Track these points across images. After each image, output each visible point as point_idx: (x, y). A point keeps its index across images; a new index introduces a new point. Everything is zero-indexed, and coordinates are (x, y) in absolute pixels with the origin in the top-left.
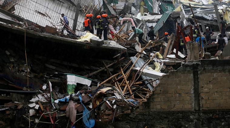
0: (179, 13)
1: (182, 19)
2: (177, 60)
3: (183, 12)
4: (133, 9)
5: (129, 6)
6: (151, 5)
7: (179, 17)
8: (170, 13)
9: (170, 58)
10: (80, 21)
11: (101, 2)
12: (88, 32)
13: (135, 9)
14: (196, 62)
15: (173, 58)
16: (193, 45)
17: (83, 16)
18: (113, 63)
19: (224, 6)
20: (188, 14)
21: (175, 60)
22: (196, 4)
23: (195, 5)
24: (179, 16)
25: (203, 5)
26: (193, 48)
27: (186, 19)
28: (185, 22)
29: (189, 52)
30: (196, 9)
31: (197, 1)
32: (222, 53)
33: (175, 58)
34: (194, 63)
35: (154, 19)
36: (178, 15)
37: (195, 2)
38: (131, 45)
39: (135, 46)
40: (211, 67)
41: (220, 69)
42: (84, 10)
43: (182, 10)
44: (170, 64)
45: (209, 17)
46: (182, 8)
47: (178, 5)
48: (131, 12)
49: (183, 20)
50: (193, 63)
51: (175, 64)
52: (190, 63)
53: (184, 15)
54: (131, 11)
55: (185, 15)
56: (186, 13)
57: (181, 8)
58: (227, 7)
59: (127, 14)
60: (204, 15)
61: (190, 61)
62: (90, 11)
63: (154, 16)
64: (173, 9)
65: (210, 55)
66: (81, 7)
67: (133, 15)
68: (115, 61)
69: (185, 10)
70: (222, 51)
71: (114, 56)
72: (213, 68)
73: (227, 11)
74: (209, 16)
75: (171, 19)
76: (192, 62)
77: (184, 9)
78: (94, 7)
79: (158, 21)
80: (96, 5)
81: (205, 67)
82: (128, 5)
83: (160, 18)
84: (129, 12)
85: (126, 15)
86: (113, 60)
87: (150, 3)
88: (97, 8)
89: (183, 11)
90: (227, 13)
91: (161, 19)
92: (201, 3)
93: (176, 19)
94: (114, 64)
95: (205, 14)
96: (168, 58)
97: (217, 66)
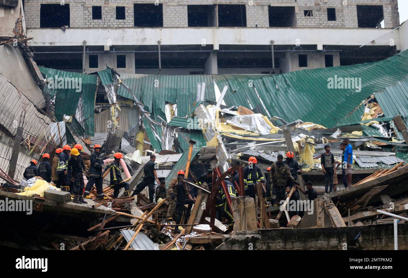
0: (215, 150)
1: (220, 162)
2: (213, 234)
3: (221, 148)
4: (125, 143)
5: (118, 136)
6: (159, 138)
7: (214, 158)
8: (198, 150)
9: (199, 232)
10: (21, 164)
11: (61, 130)
12: (40, 179)
13: (129, 144)
14: (252, 234)
15: (205, 231)
16: (244, 203)
17: (27, 155)
18: (88, 241)
19: (302, 135)
20: (231, 153)
21: (208, 235)
22: (246, 134)
23: (245, 136)
24: (215, 156)
25: (261, 136)
26: (245, 209)
27: (228, 161)
28: (227, 166)
29: (236, 218)
30: (247, 144)
31: (249, 129)
32: (300, 221)
33: (208, 231)
34: (248, 236)
35: (165, 163)
36: (213, 155)
37: (244, 130)
38: (123, 207)
39: (130, 209)
40: (280, 244)
41: (299, 247)
42: (29, 144)
43: (220, 144)
44: (200, 243)
45: (273, 158)
46: (221, 141)
47: (213, 134)
48: (120, 148)
49: (223, 164)
50: (246, 236)
51: (210, 242)
52: (240, 236)
53: (224, 153)
54: (120, 146)
55: (226, 154)
56: (227, 150)
57: (218, 140)
58: (307, 138)
59: (113, 152)
60: (264, 154)
61: (241, 232)
62: (41, 147)
63: (167, 156)
64: (201, 144)
65: (279, 225)
66: (23, 140)
67: (125, 154)
68: (90, 237)
69: (226, 146)
70: (302, 217)
71: (89, 228)
72: (286, 245)
73: (309, 146)
74: (274, 156)
75: (200, 162)
76: (245, 234)
77: (224, 142)
78: (48, 138)
79: (173, 166)
80: (52, 135)
81: (270, 244)
82: (115, 134)
83: (177, 160)
84: (117, 148)
85: (111, 155)
86: (87, 235)
87: (156, 135)
88: (55, 139)
89: (223, 146)
90: (307, 149)
91: (180, 162)
92: (256, 131)
93: (208, 163)
94: (89, 243)
95: (265, 152)
96: (195, 230)
97: (292, 242)
